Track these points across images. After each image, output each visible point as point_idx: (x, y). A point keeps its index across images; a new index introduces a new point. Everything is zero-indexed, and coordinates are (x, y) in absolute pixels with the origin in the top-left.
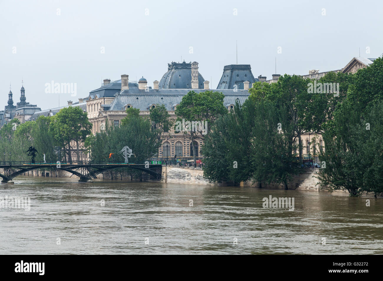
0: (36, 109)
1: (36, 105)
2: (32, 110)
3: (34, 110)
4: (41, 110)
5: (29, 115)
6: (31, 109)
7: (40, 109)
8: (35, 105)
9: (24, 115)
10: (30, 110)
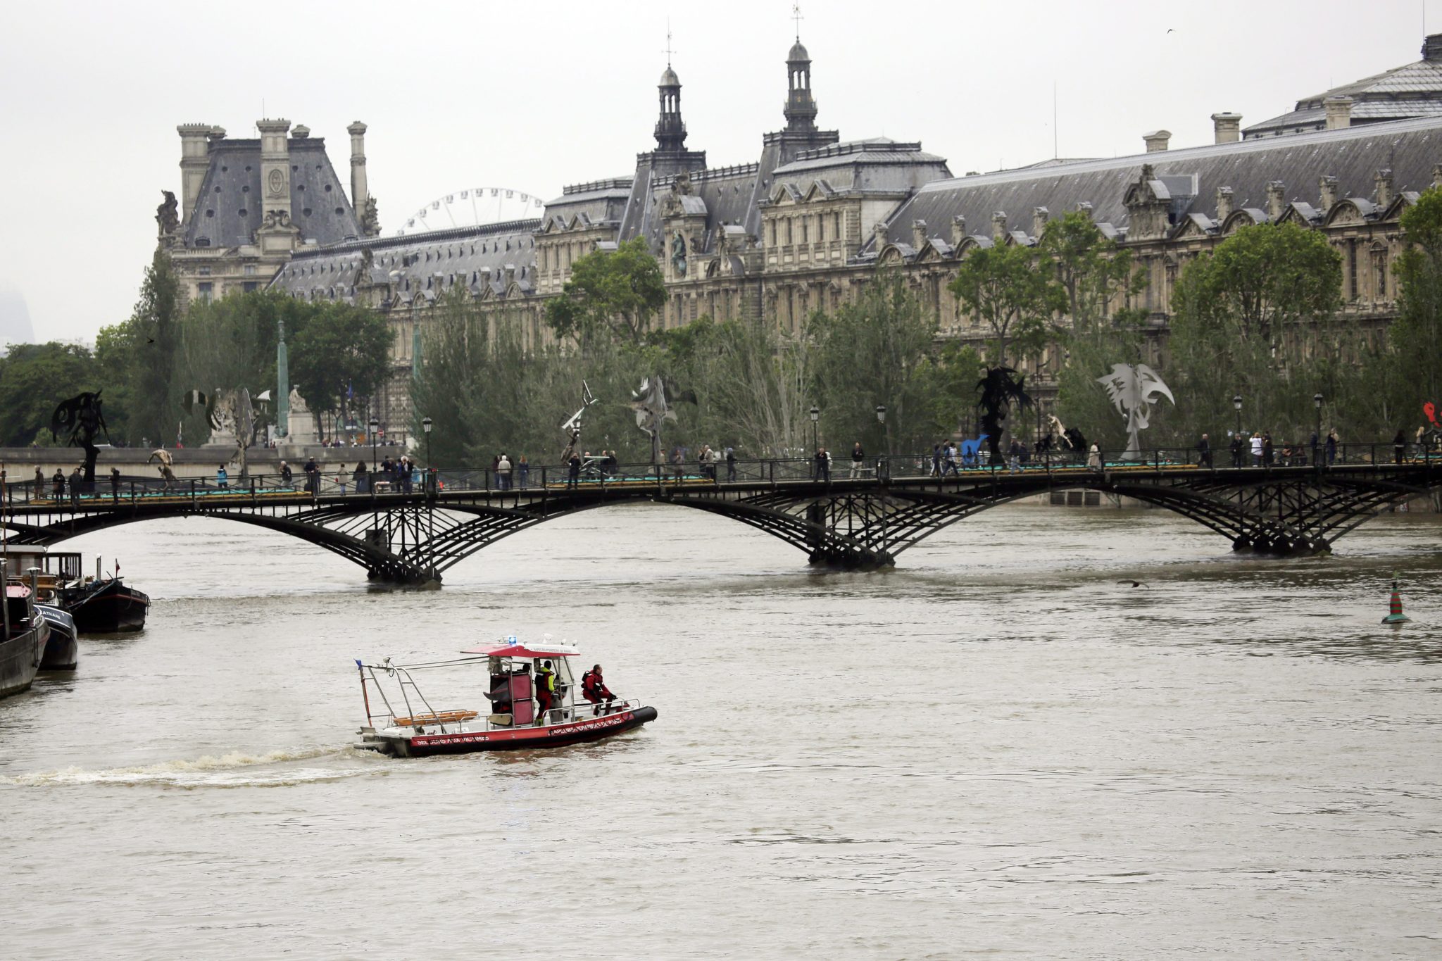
0: (922, 163)
1: (918, 146)
2: (899, 170)
3: (908, 172)
4: (947, 174)
5: (884, 197)
6: (893, 164)
7: (941, 164)
8: (912, 145)
9: (860, 200)
10: (890, 171)
